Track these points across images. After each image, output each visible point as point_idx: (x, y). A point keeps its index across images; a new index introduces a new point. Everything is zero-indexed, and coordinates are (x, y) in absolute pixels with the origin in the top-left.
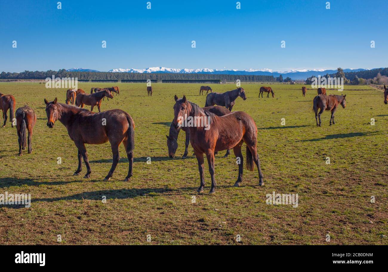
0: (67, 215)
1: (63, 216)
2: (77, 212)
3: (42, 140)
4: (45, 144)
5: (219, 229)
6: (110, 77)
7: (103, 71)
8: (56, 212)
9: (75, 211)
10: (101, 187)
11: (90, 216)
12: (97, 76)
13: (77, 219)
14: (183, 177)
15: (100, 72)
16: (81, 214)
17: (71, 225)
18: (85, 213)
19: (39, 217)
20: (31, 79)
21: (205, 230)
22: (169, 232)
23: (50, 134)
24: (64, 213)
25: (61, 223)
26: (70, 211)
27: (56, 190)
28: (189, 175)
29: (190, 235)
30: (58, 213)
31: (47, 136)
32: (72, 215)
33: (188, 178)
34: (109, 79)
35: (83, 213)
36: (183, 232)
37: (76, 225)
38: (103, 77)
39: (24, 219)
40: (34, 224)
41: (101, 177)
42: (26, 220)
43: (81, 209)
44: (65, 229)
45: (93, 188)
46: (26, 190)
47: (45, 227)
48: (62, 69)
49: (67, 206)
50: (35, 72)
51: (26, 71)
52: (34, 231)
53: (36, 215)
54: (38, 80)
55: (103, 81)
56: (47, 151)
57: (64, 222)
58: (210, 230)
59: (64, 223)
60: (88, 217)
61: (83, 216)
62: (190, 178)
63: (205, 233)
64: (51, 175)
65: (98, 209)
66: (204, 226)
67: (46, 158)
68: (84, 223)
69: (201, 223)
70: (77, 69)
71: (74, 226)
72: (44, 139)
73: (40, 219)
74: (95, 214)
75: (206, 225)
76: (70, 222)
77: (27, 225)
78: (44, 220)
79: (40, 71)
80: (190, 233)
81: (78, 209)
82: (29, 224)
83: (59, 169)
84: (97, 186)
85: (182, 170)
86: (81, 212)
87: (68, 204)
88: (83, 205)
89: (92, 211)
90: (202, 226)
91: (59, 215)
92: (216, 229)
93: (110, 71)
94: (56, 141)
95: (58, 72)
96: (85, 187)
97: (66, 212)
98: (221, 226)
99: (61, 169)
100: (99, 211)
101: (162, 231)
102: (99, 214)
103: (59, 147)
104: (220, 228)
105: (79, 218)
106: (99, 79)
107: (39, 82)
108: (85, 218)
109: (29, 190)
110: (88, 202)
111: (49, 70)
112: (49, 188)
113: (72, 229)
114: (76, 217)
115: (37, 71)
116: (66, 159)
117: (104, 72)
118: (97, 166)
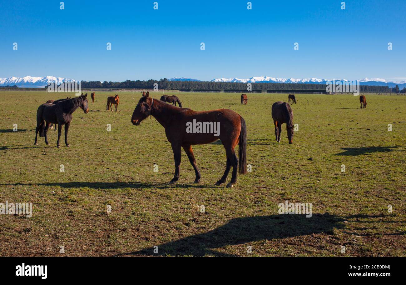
0: (174, 221)
1: (170, 222)
2: (185, 218)
3: (144, 145)
4: (147, 149)
5: (354, 244)
6: (213, 87)
7: (205, 81)
8: (162, 217)
9: (183, 217)
10: (209, 193)
11: (199, 223)
12: (198, 85)
13: (185, 226)
14: (301, 186)
15: (202, 82)
16: (189, 221)
17: (178, 232)
18: (194, 220)
19: (143, 221)
20: (132, 89)
21: (335, 244)
22: (292, 244)
23: (152, 139)
24: (170, 218)
25: (167, 229)
26: (177, 217)
27: (160, 195)
28: (307, 184)
29: (319, 249)
30: (163, 218)
31: (149, 141)
32: (179, 221)
33: (306, 187)
34: (211, 88)
35: (191, 220)
36: (309, 245)
37: (184, 233)
38: (205, 86)
39: (127, 223)
40: (138, 229)
41: (209, 183)
42: (129, 224)
43: (189, 215)
44: (172, 236)
45: (200, 194)
46: (129, 193)
47: (150, 233)
48: (163, 78)
49: (173, 212)
50: (137, 81)
51: (127, 80)
52: (137, 236)
53: (140, 220)
54: (139, 90)
55: (205, 91)
56: (150, 156)
57: (170, 228)
58: (342, 244)
59: (170, 230)
60: (197, 224)
61: (191, 222)
62: (309, 187)
63: (336, 247)
64: (155, 179)
65: (209, 216)
66: (334, 239)
67: (149, 162)
68: (193, 231)
69: (330, 236)
70: (179, 79)
71: (182, 234)
72: (147, 144)
73: (144, 224)
74: (204, 221)
75: (336, 238)
76: (177, 228)
77: (130, 230)
78: (149, 226)
79: (141, 80)
80: (317, 247)
81: (186, 215)
82: (132, 229)
83: (163, 174)
84: (205, 192)
85: (299, 179)
86: (189, 219)
87: (174, 210)
88: (191, 211)
89: (201, 218)
90: (331, 239)
91: (165, 220)
92: (350, 244)
93: (213, 81)
94: (159, 146)
95: (160, 81)
96: (192, 193)
97: (172, 217)
98: (356, 240)
99: (165, 173)
100: (210, 219)
101: (284, 243)
102: (209, 221)
103: (162, 152)
104: (354, 242)
105: (187, 225)
106: (201, 89)
107: (140, 92)
108: (193, 225)
109: (132, 193)
110: (196, 208)
111: (151, 79)
112: (153, 193)
113: (179, 236)
114: (183, 223)
115: (138, 81)
116: (170, 164)
117: (207, 82)
118: (203, 172)
